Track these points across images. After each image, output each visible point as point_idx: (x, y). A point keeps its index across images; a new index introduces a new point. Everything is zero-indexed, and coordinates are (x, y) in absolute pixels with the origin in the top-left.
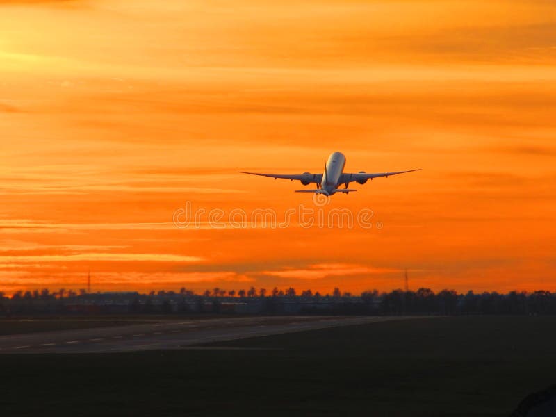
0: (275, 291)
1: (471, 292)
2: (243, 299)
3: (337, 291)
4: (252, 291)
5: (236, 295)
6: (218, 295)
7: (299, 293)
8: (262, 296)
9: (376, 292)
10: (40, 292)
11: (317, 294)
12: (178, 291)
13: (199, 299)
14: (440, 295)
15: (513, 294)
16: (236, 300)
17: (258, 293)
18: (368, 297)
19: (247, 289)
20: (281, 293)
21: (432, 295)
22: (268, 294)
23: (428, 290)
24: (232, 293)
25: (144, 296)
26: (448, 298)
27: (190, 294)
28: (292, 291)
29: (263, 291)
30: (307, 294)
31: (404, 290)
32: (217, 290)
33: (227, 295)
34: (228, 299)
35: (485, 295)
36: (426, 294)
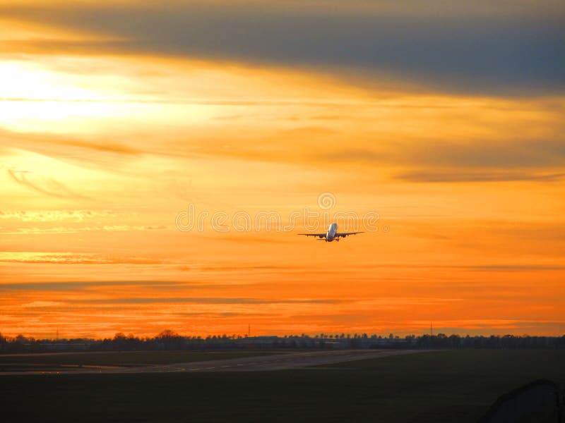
0: (356, 335)
1: (468, 336)
2: (337, 340)
3: (391, 335)
4: (343, 335)
5: (334, 338)
6: (323, 338)
7: (369, 336)
8: (348, 338)
9: (414, 336)
10: (221, 337)
11: (380, 337)
12: (300, 336)
13: (313, 340)
14: (450, 337)
15: (492, 337)
16: (334, 341)
17: (346, 337)
18: (409, 339)
19: (340, 335)
20: (359, 336)
21: (446, 337)
22: (352, 337)
23: (444, 335)
24: (331, 336)
25: (280, 338)
26: (455, 339)
27: (307, 337)
28: (365, 335)
29: (348, 335)
30: (374, 337)
31: (430, 335)
32: (322, 335)
33: (328, 338)
34: (329, 340)
35: (477, 337)
36: (442, 337)
